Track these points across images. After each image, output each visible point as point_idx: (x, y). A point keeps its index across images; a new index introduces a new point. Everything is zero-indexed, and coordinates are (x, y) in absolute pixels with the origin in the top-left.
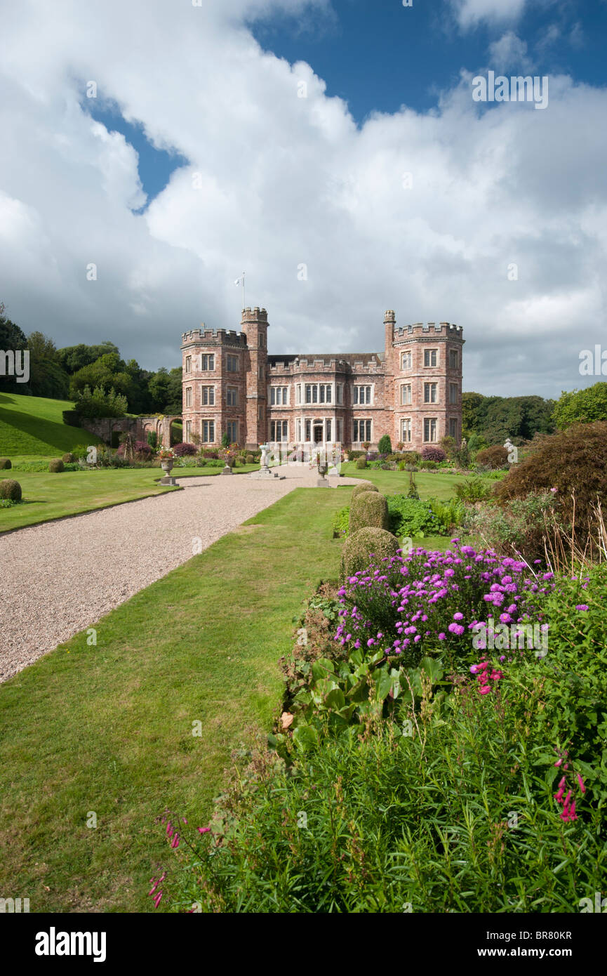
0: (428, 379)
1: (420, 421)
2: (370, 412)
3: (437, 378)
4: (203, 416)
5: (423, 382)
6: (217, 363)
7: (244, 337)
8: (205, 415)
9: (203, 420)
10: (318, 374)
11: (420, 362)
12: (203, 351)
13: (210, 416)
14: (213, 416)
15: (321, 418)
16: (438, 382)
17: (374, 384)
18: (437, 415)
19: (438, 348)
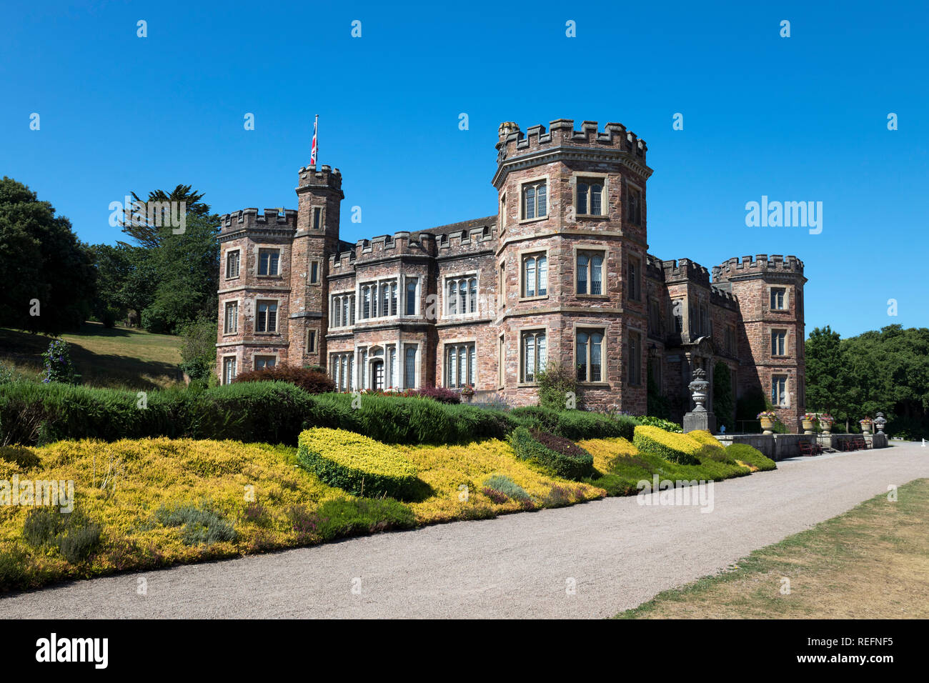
0: (528, 247)
1: (514, 338)
2: (473, 328)
3: (545, 241)
4: (224, 352)
5: (520, 252)
6: (242, 265)
7: (293, 216)
8: (227, 349)
9: (225, 358)
10: (376, 263)
11: (515, 213)
12: (228, 248)
13: (231, 351)
14: (235, 351)
15: (379, 344)
16: (547, 248)
17: (478, 272)
18: (545, 323)
19: (547, 176)
